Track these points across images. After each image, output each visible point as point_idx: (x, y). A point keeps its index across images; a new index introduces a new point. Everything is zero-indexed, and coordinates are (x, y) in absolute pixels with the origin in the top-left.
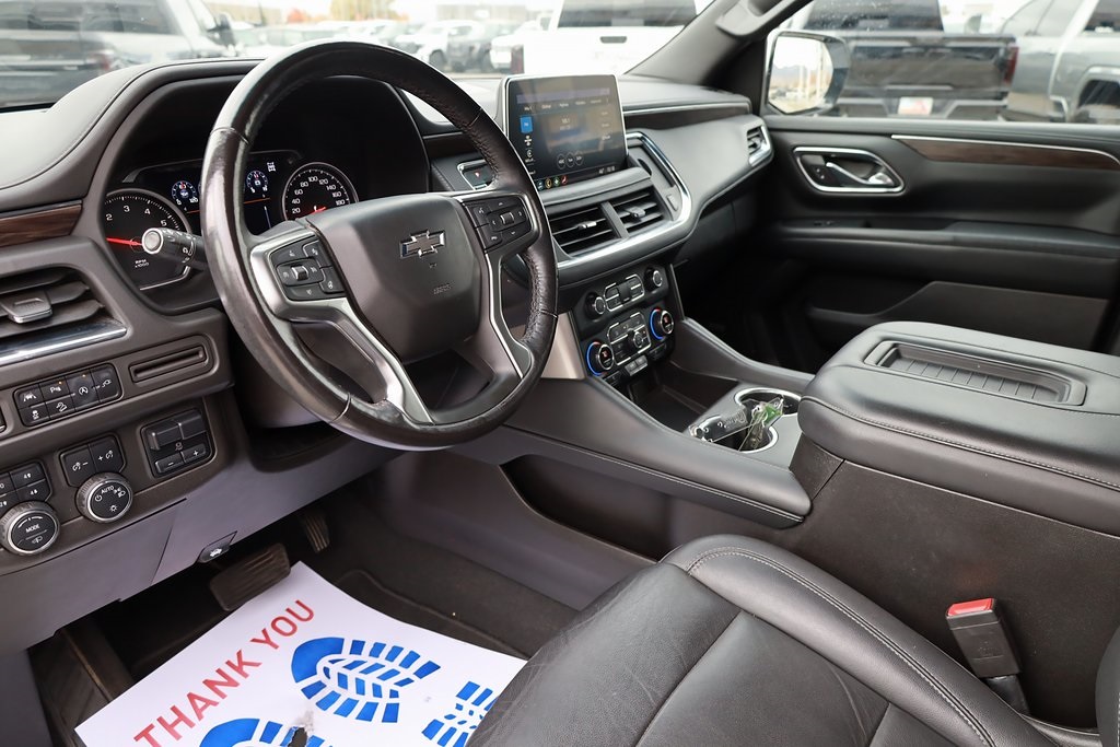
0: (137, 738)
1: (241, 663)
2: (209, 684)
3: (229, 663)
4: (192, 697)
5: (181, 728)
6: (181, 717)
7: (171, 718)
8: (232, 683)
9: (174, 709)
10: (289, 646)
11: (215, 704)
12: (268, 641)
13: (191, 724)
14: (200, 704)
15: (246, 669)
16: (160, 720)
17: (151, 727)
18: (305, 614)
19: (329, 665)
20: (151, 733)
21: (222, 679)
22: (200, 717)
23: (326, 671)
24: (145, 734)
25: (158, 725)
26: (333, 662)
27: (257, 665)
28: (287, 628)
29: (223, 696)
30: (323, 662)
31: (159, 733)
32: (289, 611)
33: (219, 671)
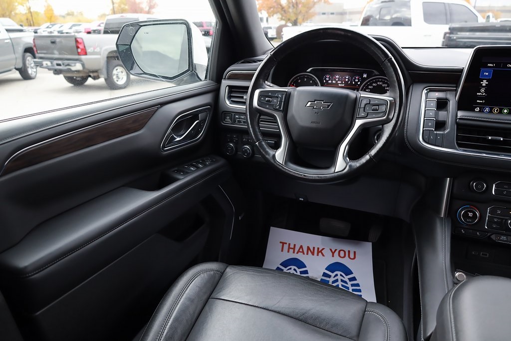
0: (281, 242)
1: (321, 251)
2: (308, 248)
3: (318, 248)
4: (301, 247)
5: (291, 251)
6: (294, 249)
7: (292, 246)
8: (313, 253)
9: (295, 245)
10: (337, 259)
11: (304, 254)
12: (333, 253)
13: (294, 252)
14: (301, 250)
15: (320, 254)
16: (289, 244)
17: (286, 243)
18: (352, 256)
19: (339, 275)
20: (285, 245)
21: (312, 250)
22: (297, 253)
23: (336, 275)
24: (283, 243)
25: (288, 244)
26: (341, 275)
27: (323, 255)
28: (342, 254)
29: (307, 254)
30: (339, 273)
31: (286, 247)
32: (349, 252)
33: (314, 248)
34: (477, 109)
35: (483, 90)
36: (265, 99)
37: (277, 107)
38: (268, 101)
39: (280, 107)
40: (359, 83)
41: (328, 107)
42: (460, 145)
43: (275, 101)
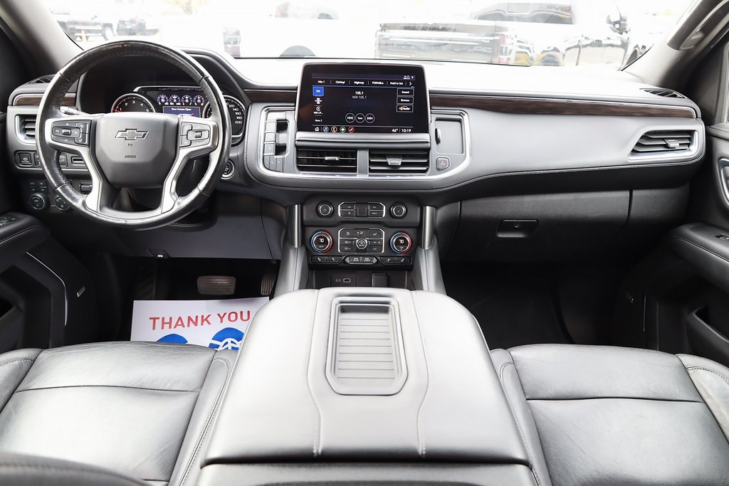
0: (150, 319)
1: (206, 319)
2: (190, 319)
3: (203, 316)
4: (180, 319)
5: (167, 326)
6: (170, 323)
7: (167, 320)
8: (196, 324)
9: (171, 318)
10: (227, 324)
11: (184, 326)
12: (222, 318)
13: (170, 327)
14: (180, 323)
15: (205, 322)
16: (163, 319)
17: (158, 318)
18: (245, 317)
19: (229, 342)
20: (157, 320)
21: (195, 321)
22: (175, 327)
23: (226, 343)
24: (155, 319)
25: (161, 319)
26: (232, 342)
27: (209, 323)
28: (233, 317)
29: (189, 326)
30: (229, 340)
31: (159, 323)
32: (241, 313)
33: (197, 317)
34: (317, 129)
35: (318, 108)
36: (60, 132)
37: (80, 141)
38: (65, 134)
39: (84, 141)
40: (202, 104)
41: (143, 137)
42: (301, 169)
43: (76, 133)
